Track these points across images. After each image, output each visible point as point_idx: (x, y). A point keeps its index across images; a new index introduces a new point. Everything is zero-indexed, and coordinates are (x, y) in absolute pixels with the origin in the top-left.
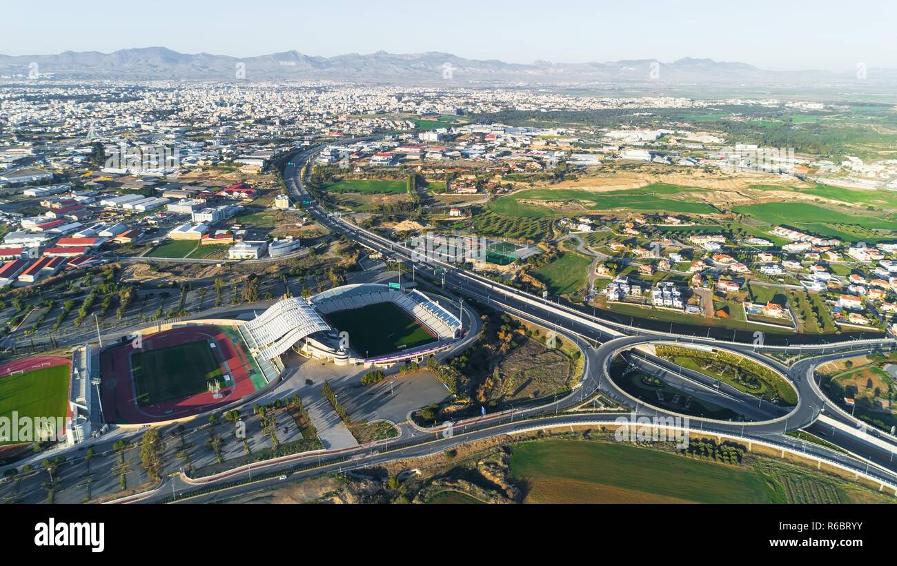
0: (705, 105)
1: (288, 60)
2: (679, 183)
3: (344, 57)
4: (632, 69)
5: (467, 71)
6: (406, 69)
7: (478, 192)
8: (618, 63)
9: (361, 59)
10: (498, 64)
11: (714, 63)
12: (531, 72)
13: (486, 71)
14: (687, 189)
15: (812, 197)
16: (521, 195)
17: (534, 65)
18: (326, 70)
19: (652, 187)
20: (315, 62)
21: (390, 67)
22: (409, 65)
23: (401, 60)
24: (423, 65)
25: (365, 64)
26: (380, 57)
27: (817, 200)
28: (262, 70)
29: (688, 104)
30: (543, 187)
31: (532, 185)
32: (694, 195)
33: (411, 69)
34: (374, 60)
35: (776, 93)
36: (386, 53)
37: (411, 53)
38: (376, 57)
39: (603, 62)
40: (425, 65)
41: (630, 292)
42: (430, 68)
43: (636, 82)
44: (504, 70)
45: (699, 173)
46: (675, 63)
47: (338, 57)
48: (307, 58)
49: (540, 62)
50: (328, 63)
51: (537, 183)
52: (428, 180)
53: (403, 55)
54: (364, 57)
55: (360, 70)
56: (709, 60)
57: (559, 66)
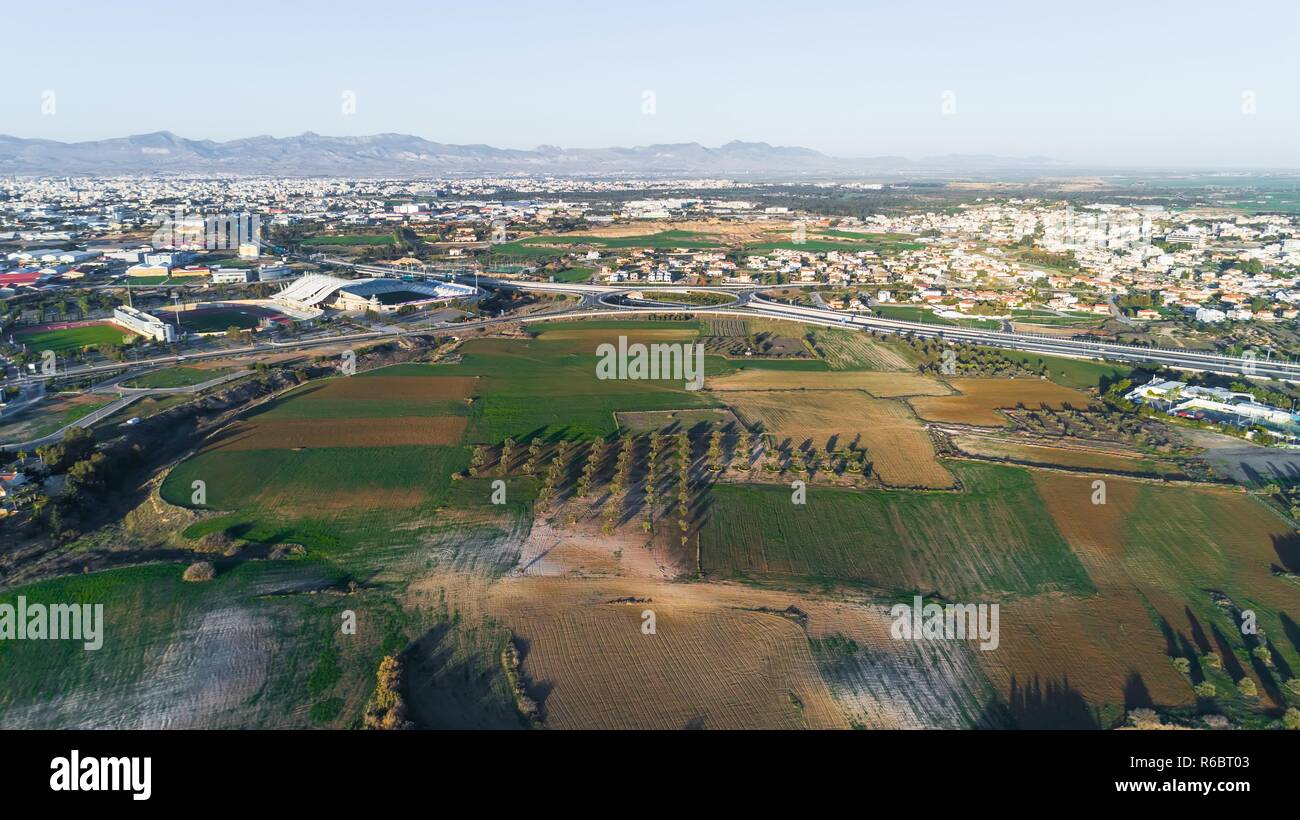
0: (751, 186)
1: (155, 146)
2: (695, 230)
3: (249, 140)
4: (668, 155)
5: (442, 160)
6: (350, 158)
7: (478, 240)
8: (651, 147)
9: (276, 144)
10: (488, 151)
11: (770, 147)
12: (534, 161)
13: (470, 159)
14: (703, 234)
15: (821, 237)
16: (527, 241)
17: (537, 151)
18: (222, 160)
19: (665, 233)
20: (203, 148)
21: (324, 155)
22: (354, 153)
23: (340, 145)
24: (375, 153)
25: (284, 152)
26: (306, 140)
27: (825, 238)
28: (111, 162)
29: (731, 185)
30: (550, 234)
31: (538, 233)
32: (708, 238)
33: (358, 158)
34: (299, 145)
35: (835, 179)
36: (317, 135)
37: (358, 135)
38: (301, 142)
39: (629, 146)
40: (378, 151)
41: (629, 278)
42: (386, 156)
43: (673, 171)
44: (495, 158)
45: (714, 221)
46: (724, 147)
47: (241, 141)
48: (188, 143)
49: (545, 146)
50: (224, 150)
51: (544, 232)
52: (418, 235)
53: (346, 138)
54: (282, 141)
55: (277, 160)
56: (763, 144)
57: (572, 152)
